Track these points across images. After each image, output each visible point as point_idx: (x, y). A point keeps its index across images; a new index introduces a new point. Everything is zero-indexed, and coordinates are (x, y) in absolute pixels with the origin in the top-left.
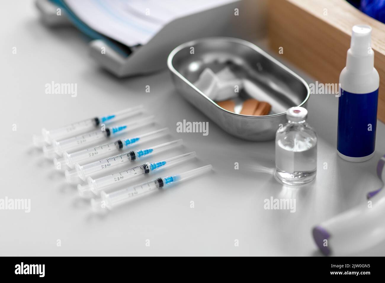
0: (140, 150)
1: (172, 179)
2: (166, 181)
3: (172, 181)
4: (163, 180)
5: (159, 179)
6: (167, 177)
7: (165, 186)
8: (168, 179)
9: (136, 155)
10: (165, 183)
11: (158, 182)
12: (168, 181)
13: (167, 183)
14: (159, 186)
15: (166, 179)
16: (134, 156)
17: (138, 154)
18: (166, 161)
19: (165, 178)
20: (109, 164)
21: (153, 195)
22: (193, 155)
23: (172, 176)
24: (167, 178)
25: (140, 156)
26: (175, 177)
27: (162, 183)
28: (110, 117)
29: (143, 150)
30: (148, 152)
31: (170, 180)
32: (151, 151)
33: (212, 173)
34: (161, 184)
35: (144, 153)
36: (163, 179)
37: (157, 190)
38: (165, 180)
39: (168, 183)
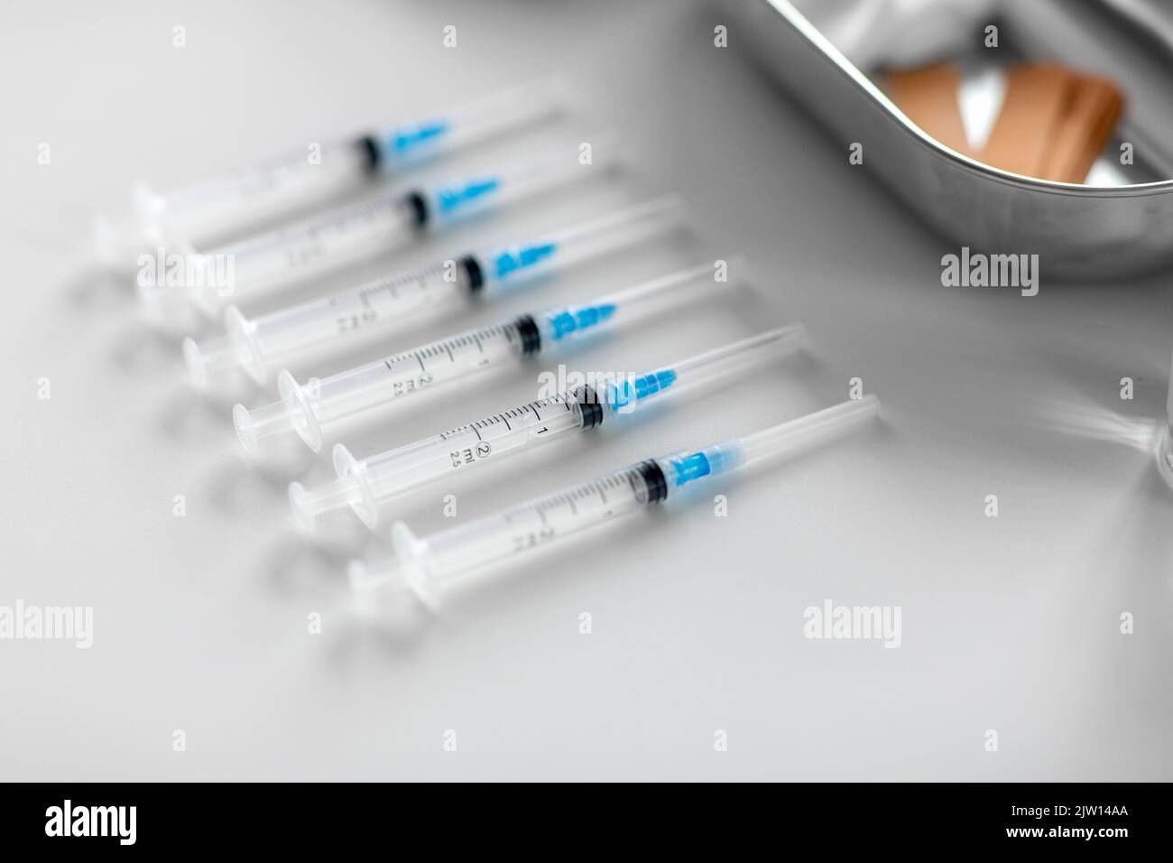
0: (559, 311)
1: (703, 465)
2: (677, 475)
3: (705, 471)
4: (664, 470)
5: (649, 466)
6: (684, 455)
7: (675, 493)
8: (688, 463)
9: (545, 330)
10: (674, 484)
11: (642, 480)
12: (686, 472)
13: (681, 481)
14: (647, 496)
15: (678, 466)
16: (534, 337)
17: (552, 330)
18: (676, 371)
19: (674, 458)
20: (425, 378)
21: (624, 539)
22: (793, 337)
23: (705, 452)
24: (680, 462)
25: (559, 335)
26: (717, 456)
27: (661, 483)
28: (428, 133)
29: (573, 310)
30: (592, 315)
31: (695, 468)
32: (607, 310)
33: (877, 434)
34: (658, 489)
35: (578, 321)
36: (665, 465)
37: (639, 513)
38: (674, 468)
39: (688, 483)
